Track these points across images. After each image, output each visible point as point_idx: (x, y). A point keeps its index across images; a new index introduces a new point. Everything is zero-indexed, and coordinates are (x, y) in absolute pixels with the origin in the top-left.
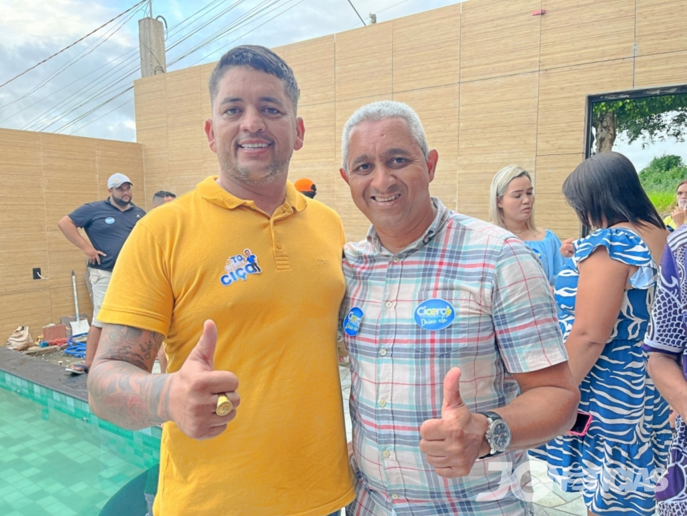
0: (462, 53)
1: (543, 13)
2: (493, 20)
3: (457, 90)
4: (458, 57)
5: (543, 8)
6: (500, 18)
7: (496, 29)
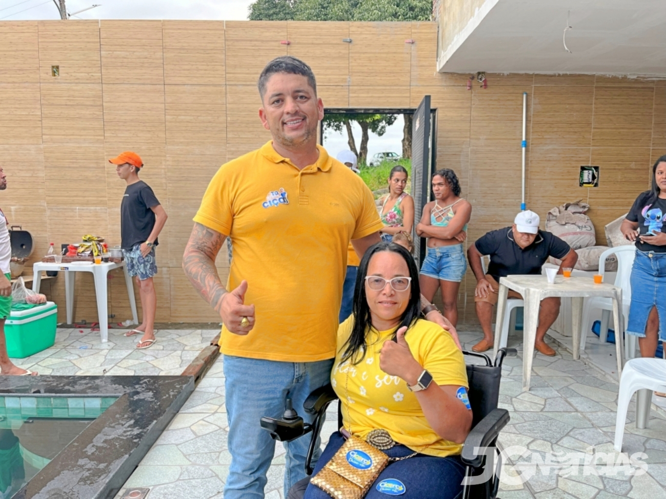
0: (227, 61)
1: (288, 44)
2: (251, 41)
3: (224, 90)
4: (223, 64)
5: (289, 40)
6: (256, 40)
7: (254, 48)
